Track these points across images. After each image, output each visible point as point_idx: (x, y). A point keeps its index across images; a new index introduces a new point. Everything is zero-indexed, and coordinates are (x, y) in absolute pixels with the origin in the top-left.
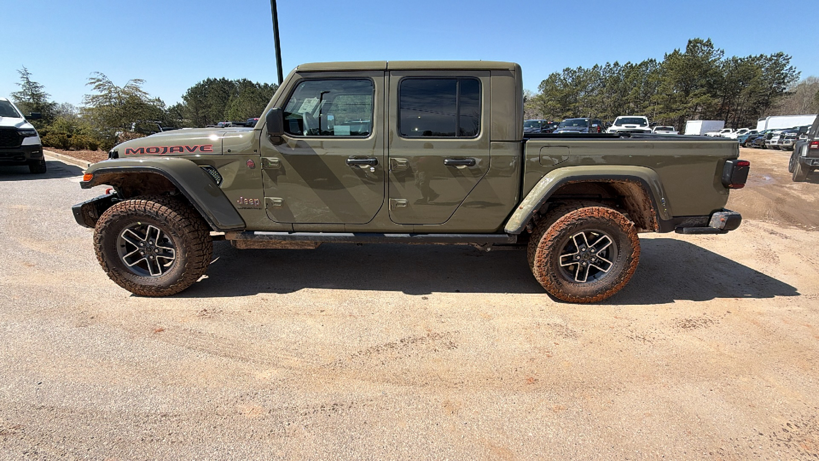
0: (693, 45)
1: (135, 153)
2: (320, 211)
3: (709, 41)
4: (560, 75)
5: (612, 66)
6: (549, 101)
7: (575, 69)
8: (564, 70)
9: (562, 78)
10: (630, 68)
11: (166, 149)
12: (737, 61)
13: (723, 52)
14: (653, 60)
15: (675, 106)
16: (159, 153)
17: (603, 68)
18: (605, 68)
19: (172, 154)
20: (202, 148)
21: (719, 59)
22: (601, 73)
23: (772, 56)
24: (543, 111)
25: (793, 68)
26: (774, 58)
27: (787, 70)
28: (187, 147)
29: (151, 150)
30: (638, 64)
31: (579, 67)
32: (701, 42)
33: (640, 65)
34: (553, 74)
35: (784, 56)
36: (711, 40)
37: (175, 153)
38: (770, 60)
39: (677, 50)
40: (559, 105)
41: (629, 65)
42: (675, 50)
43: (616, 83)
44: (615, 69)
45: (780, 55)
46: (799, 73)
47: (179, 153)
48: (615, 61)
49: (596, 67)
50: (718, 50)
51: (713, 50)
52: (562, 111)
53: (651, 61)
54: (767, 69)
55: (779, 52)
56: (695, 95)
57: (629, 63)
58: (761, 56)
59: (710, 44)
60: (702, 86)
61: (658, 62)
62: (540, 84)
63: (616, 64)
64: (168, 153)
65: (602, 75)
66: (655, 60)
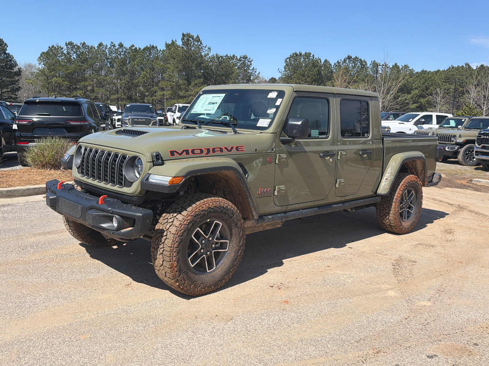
0: (187, 38)
1: (180, 154)
2: (304, 193)
3: (198, 37)
4: (62, 48)
5: (117, 47)
6: (53, 77)
7: (79, 45)
8: (66, 43)
9: (65, 52)
10: (135, 51)
11: (208, 150)
12: (219, 58)
13: (210, 49)
14: (155, 46)
15: (181, 93)
16: (204, 154)
17: (108, 47)
18: (110, 48)
19: (214, 154)
20: (237, 149)
21: (208, 54)
22: (107, 52)
23: (241, 57)
24: (48, 88)
25: (255, 69)
26: (242, 59)
27: (251, 70)
28: (226, 148)
29: (196, 152)
30: (142, 48)
31: (82, 43)
32: (193, 38)
33: (144, 50)
34: (53, 46)
35: (248, 59)
36: (200, 37)
37: (217, 153)
38: (240, 60)
39: (174, 41)
40: (66, 83)
41: (133, 48)
42: (173, 41)
43: (124, 65)
44: (120, 50)
45: (245, 57)
46: (259, 73)
47: (219, 153)
48: (120, 42)
49: (101, 45)
50: (206, 46)
51: (203, 46)
52: (70, 89)
53: (153, 47)
54: (239, 67)
55: (244, 55)
56: (196, 84)
57: (133, 46)
58: (234, 56)
59: (199, 40)
60: (199, 77)
61: (159, 50)
62: (40, 56)
63: (121, 45)
64: (211, 153)
65: (108, 55)
66: (156, 47)
